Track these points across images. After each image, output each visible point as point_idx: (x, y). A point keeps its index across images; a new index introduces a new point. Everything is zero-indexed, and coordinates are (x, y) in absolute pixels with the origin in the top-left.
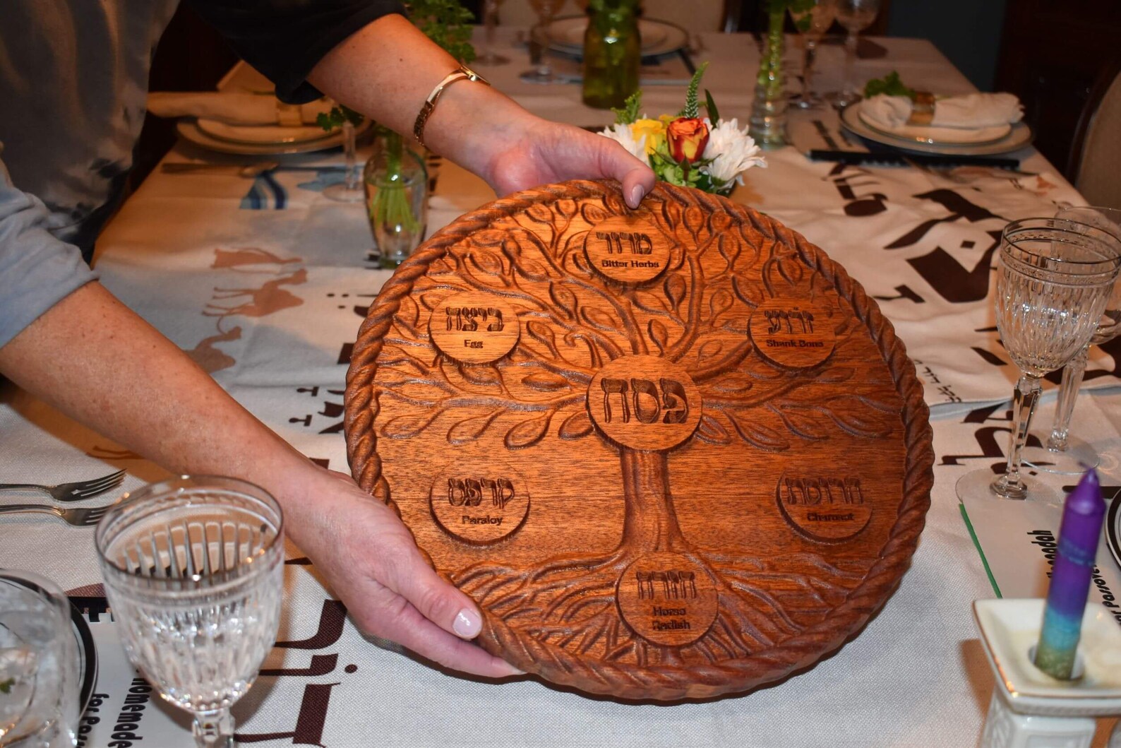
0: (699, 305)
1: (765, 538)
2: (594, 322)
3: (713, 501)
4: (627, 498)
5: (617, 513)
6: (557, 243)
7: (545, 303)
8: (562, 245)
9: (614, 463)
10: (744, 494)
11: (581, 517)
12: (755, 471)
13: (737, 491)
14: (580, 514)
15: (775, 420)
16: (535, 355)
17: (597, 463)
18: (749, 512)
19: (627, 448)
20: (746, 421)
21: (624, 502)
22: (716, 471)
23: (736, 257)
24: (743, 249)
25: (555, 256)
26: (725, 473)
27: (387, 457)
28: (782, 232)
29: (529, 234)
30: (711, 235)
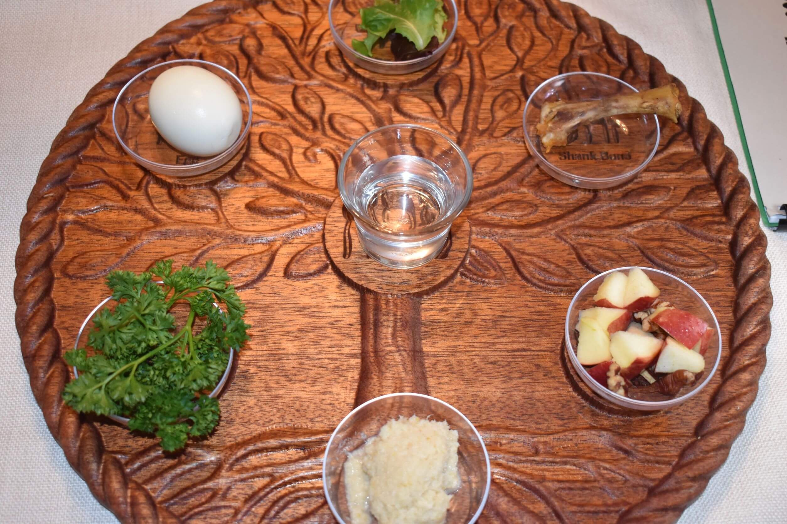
0: (477, 112)
1: (542, 410)
2: (343, 132)
3: (477, 360)
4: (364, 356)
5: (350, 375)
6: (308, 38)
7: (286, 110)
8: (313, 42)
9: (352, 310)
10: (518, 350)
11: (301, 381)
12: (535, 320)
13: (509, 347)
14: (300, 378)
15: (565, 254)
16: (265, 174)
17: (330, 310)
18: (523, 374)
19: (369, 291)
20: (528, 254)
21: (359, 360)
22: (483, 320)
23: (527, 53)
24: (536, 43)
25: (303, 54)
26: (495, 322)
27: (63, 303)
28: (586, 21)
29: (274, 28)
30: (498, 27)
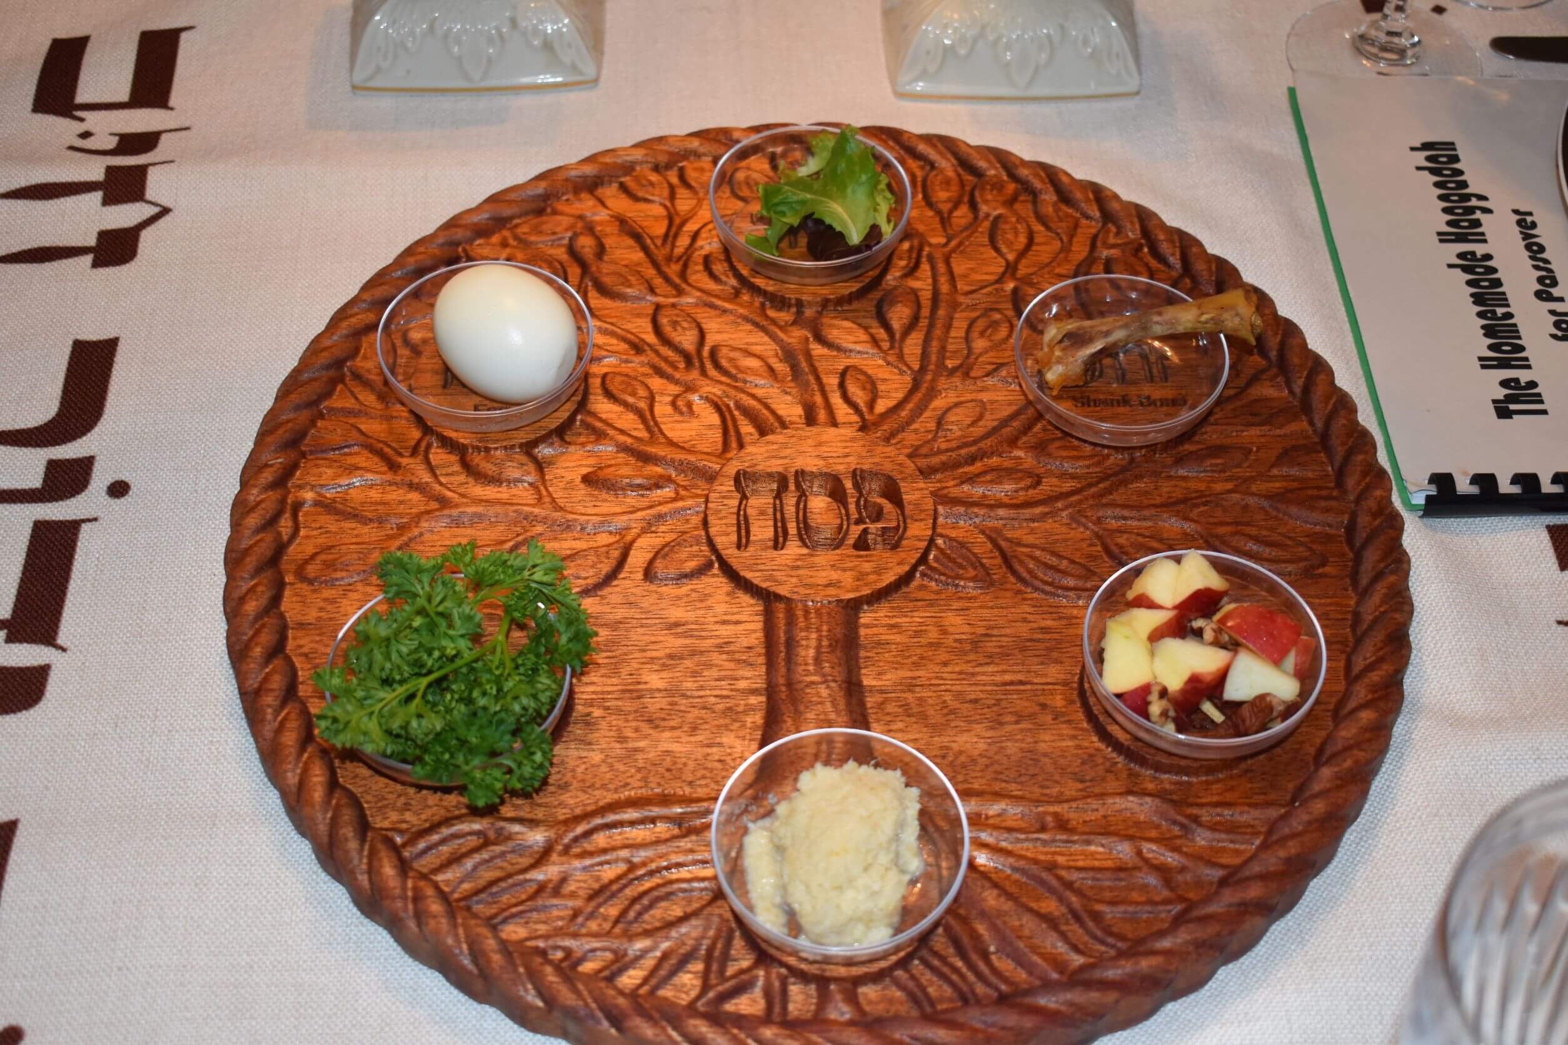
0: (944, 341)
1: (1050, 768)
2: (734, 371)
3: (948, 697)
4: (771, 691)
5: (749, 720)
6: (676, 236)
7: (643, 340)
8: (683, 242)
9: (752, 626)
10: (1011, 683)
11: (673, 728)
12: (1038, 641)
13: (998, 678)
14: (672, 723)
15: (1084, 545)
16: (611, 432)
17: (717, 627)
18: (1020, 718)
19: (778, 597)
20: (1027, 546)
21: (763, 699)
22: (956, 641)
23: (1022, 254)
24: (1037, 240)
25: (669, 259)
26: (976, 644)
27: (300, 618)
28: (1115, 205)
29: (623, 223)
30: (976, 218)
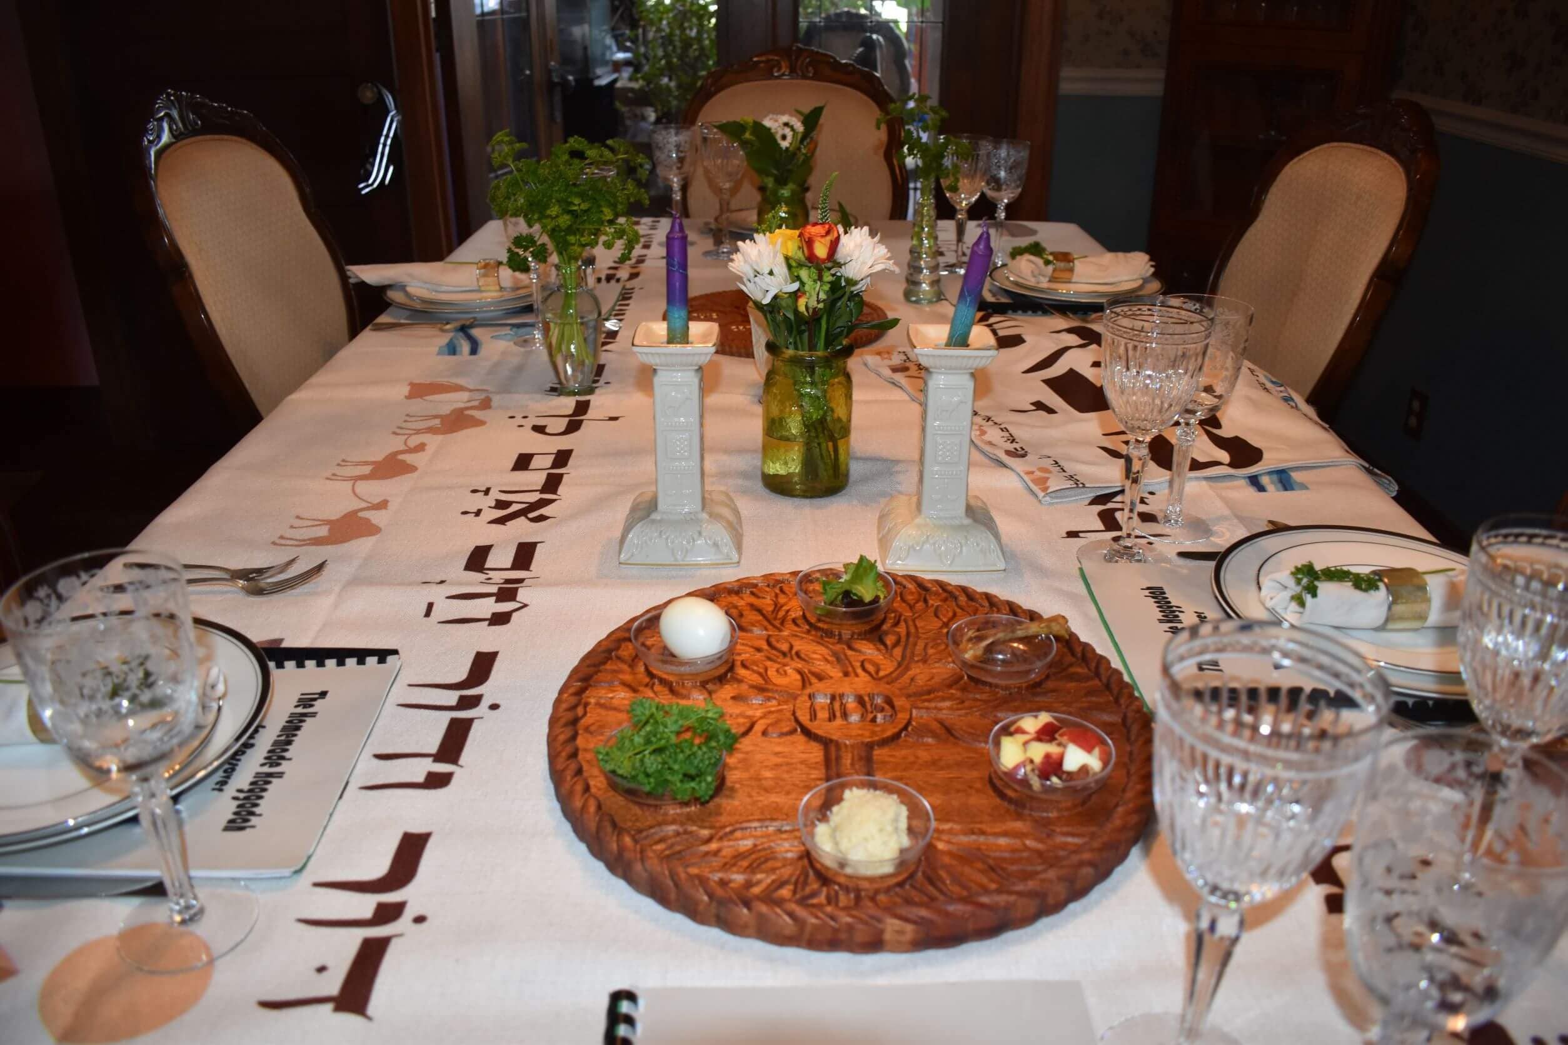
0: (913, 650)
1: (975, 811)
2: (807, 660)
6: (778, 611)
7: (762, 648)
8: (781, 614)
9: (818, 754)
10: (953, 778)
11: (777, 793)
13: (946, 776)
14: (777, 791)
16: (745, 681)
17: (799, 754)
18: (958, 791)
19: (831, 741)
20: (957, 725)
21: (824, 782)
22: (924, 762)
23: (951, 619)
25: (775, 619)
26: (934, 763)
27: (585, 746)
28: (996, 600)
29: (752, 606)
30: (927, 606)
